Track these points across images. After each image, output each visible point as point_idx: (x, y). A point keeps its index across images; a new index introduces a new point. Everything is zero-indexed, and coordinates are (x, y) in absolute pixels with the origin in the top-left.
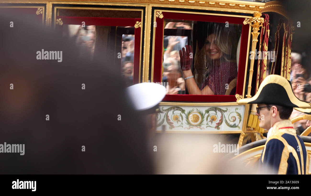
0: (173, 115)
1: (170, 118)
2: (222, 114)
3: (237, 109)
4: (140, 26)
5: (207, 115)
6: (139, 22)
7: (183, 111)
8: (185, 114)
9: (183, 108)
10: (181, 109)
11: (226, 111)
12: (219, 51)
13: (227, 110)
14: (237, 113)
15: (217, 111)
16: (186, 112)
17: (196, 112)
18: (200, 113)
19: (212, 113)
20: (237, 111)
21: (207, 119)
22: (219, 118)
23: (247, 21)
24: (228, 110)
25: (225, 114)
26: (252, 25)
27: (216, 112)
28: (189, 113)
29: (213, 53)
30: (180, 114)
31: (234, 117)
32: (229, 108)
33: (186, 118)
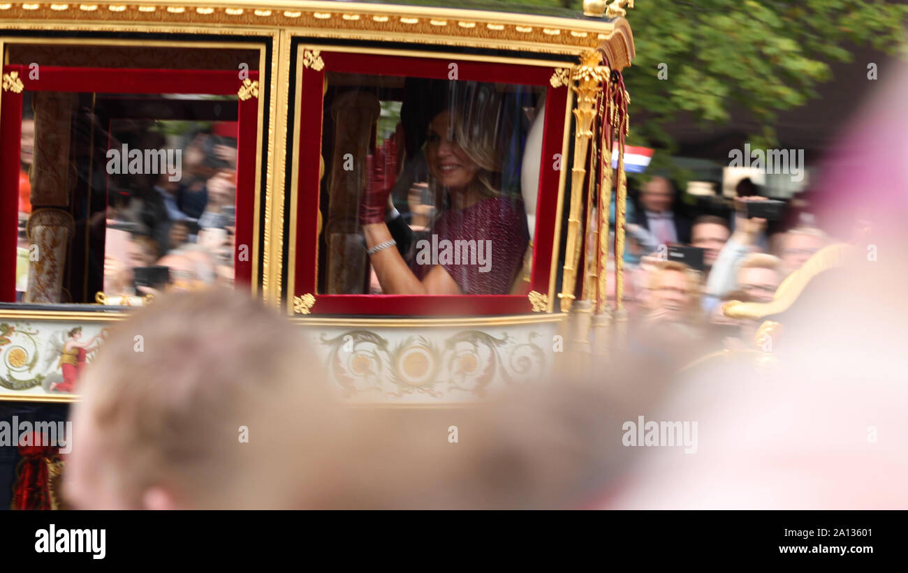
0: (353, 356)
1: (343, 365)
2: (492, 351)
3: (533, 335)
4: (256, 93)
5: (450, 353)
6: (252, 82)
7: (382, 344)
8: (387, 351)
9: (383, 335)
10: (377, 337)
11: (502, 342)
12: (464, 161)
13: (507, 337)
14: (534, 346)
15: (479, 343)
16: (391, 347)
17: (418, 345)
18: (429, 348)
19: (464, 347)
20: (534, 341)
21: (450, 367)
22: (485, 364)
23: (562, 76)
24: (510, 339)
25: (501, 350)
26: (575, 88)
27: (476, 346)
28: (400, 349)
29: (448, 168)
30: (375, 353)
31: (526, 359)
32: (511, 333)
33: (391, 363)
